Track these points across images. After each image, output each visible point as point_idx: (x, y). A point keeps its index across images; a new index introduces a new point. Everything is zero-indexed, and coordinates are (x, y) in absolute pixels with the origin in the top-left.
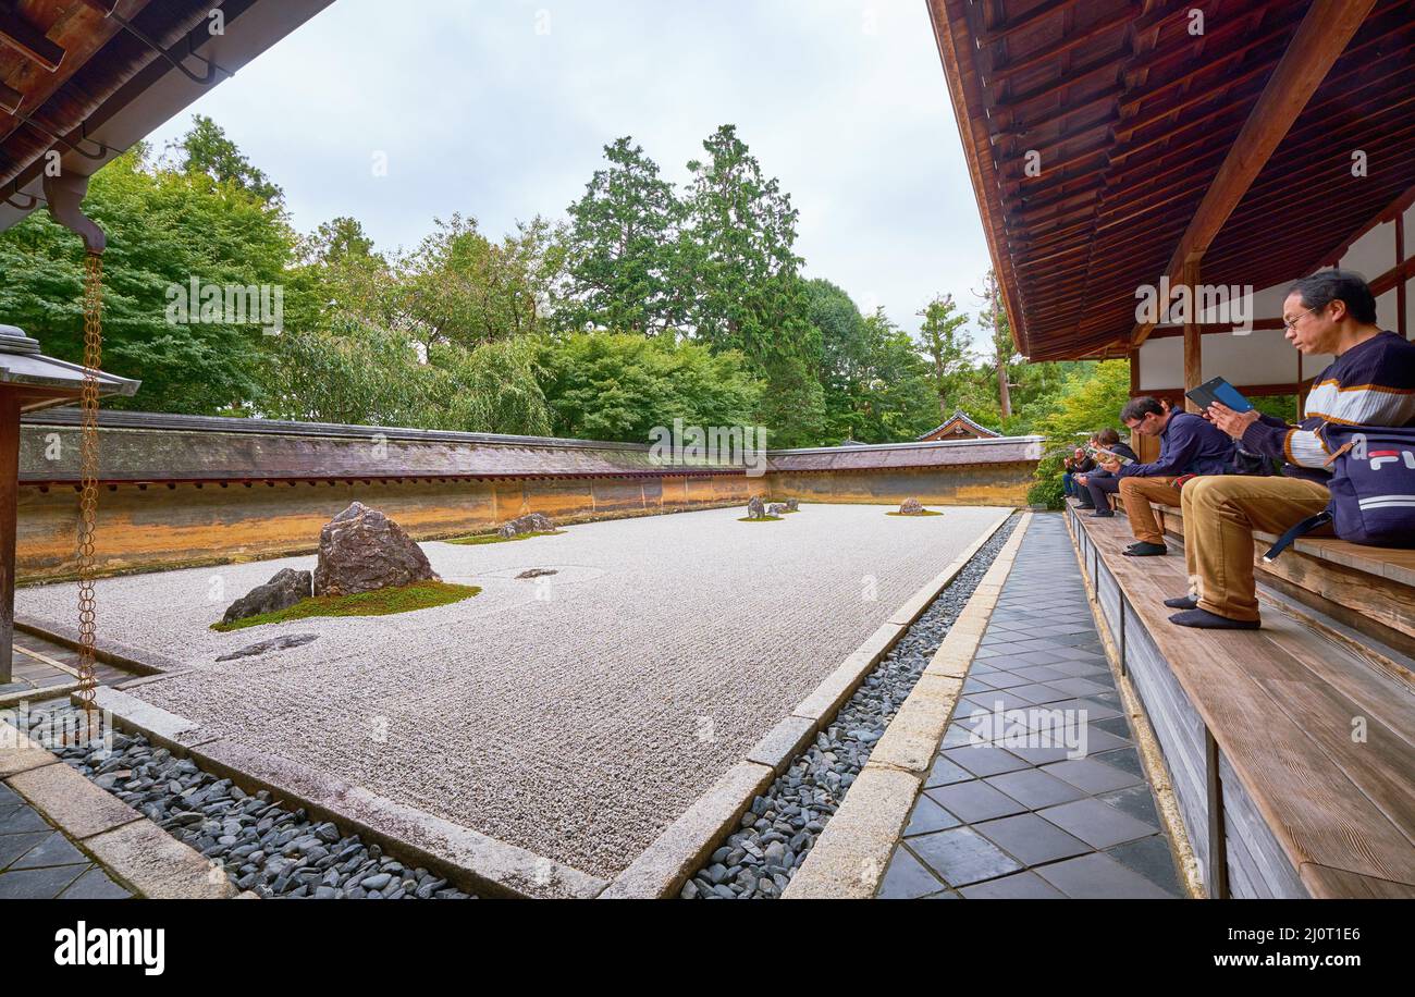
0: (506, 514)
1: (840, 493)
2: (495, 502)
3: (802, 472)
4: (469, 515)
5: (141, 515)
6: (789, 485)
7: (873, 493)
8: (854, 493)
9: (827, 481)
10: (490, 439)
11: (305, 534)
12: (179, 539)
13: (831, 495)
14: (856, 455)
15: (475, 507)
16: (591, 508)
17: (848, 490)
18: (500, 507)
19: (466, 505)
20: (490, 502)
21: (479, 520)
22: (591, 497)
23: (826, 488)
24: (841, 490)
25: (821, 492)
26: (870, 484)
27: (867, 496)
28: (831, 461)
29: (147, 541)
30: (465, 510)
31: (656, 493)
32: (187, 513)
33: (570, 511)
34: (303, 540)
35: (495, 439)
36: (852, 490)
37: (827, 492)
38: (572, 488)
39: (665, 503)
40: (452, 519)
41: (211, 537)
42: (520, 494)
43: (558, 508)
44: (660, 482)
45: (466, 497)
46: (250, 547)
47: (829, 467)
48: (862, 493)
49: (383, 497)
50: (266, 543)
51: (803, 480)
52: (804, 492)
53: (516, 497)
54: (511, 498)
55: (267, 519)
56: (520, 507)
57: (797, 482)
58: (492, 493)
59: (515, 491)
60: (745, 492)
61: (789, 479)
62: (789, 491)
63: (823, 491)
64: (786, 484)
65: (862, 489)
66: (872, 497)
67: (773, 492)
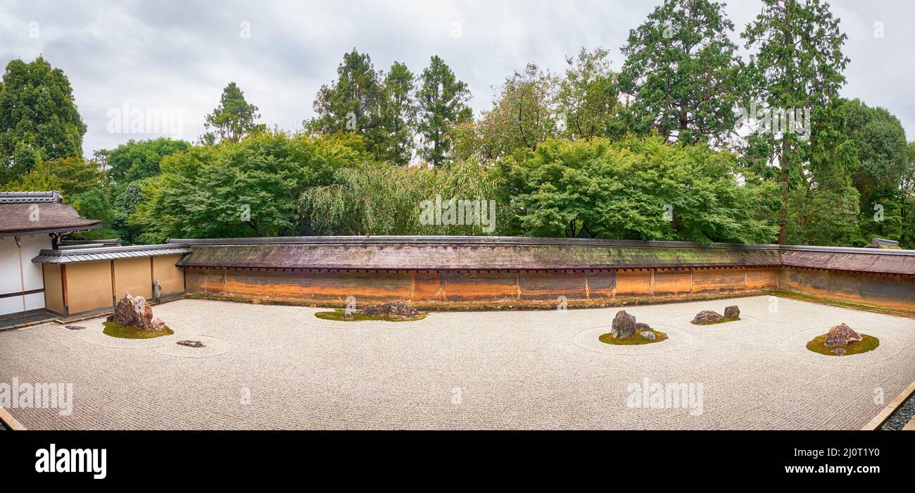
0: (422, 295)
1: (834, 291)
2: (413, 286)
3: (802, 268)
4: (391, 294)
5: (238, 278)
6: (793, 278)
7: (861, 294)
8: (846, 292)
9: (824, 278)
10: (418, 240)
11: (292, 293)
12: (248, 289)
13: (826, 291)
14: (850, 256)
15: (395, 289)
16: (516, 296)
17: (840, 289)
18: (417, 290)
19: (388, 287)
20: (408, 287)
21: (398, 298)
22: (517, 286)
23: (823, 285)
24: (835, 288)
25: (818, 288)
26: (859, 284)
27: (856, 296)
28: (828, 260)
29: (238, 288)
30: (387, 290)
31: (608, 284)
32: (250, 279)
33: (490, 298)
34: (291, 296)
35: (421, 240)
36: (844, 289)
37: (823, 288)
38: (495, 279)
39: (618, 295)
40: (377, 295)
41: (257, 289)
42: (437, 281)
43: (476, 294)
44: (614, 275)
45: (387, 282)
46: (270, 296)
47: (823, 266)
48: (852, 293)
49: (331, 278)
50: (276, 296)
51: (805, 275)
52: (805, 286)
53: (434, 283)
54: (428, 284)
55: (277, 284)
56: (437, 291)
57: (799, 277)
58: (411, 279)
59: (433, 279)
60: (742, 283)
61: (794, 273)
62: (793, 283)
63: (820, 286)
64: (791, 277)
65: (853, 289)
66: (859, 297)
67: (780, 282)
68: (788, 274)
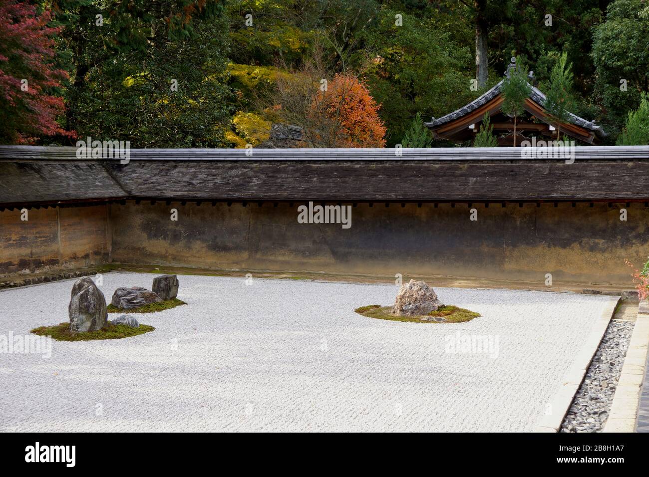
7: (334, 254)
8: (297, 252)
25: (225, 249)
36: (293, 245)
37: (238, 248)
60: (54, 247)
61: (153, 216)
62: (154, 242)
63: (230, 245)
64: (146, 227)
65: (314, 242)
66: (333, 261)
67: (114, 244)
68: (138, 220)
